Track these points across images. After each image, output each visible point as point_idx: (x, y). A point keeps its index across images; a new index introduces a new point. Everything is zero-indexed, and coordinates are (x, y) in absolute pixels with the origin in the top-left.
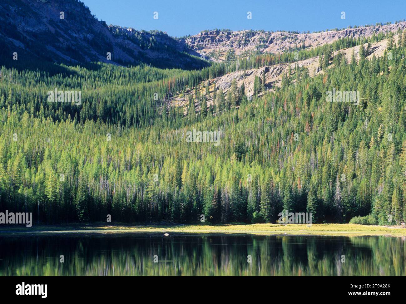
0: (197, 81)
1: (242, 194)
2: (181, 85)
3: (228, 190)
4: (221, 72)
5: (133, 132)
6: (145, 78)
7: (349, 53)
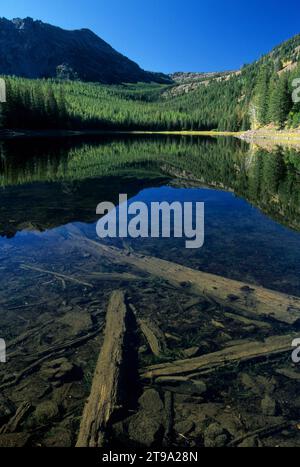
0: (171, 88)
1: (179, 122)
2: (165, 89)
3: (175, 121)
4: (178, 85)
5: (149, 104)
6: (154, 87)
7: (218, 79)
